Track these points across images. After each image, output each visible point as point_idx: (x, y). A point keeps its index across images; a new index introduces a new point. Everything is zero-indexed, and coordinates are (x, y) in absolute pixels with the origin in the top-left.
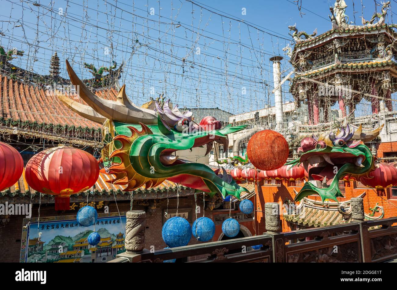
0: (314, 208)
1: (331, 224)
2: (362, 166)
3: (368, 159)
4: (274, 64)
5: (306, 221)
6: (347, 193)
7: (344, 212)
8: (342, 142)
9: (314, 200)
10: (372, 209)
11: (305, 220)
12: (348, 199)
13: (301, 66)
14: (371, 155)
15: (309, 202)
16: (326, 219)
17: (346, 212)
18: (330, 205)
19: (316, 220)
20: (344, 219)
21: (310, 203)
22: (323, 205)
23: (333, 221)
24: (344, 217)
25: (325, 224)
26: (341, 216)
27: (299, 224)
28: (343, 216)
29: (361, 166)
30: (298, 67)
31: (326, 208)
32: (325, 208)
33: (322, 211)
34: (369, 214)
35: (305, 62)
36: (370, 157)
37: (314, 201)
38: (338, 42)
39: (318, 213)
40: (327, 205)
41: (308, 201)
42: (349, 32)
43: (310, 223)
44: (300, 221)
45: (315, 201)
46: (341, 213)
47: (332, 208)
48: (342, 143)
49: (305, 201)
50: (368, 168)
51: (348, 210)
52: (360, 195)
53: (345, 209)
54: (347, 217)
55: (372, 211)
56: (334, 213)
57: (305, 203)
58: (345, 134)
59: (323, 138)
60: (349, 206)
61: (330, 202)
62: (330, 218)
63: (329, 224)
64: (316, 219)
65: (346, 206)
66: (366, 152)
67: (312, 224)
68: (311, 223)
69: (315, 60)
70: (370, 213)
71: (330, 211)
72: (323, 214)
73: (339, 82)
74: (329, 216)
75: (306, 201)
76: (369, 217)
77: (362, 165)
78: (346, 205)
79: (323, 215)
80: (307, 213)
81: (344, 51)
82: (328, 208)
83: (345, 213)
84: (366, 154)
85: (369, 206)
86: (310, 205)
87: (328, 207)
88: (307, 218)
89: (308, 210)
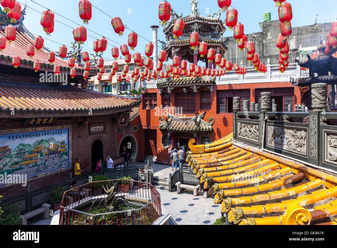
11: (174, 127)
19: (180, 127)
25: (186, 128)
27: (170, 130)
31: (184, 120)
33: (182, 122)
37: (178, 117)
39: (180, 123)
41: (174, 117)
43: (177, 129)
44: (171, 128)
46: (195, 122)
47: (188, 120)
52: (203, 112)
54: (197, 124)
55: (209, 120)
61: (187, 117)
70: (207, 121)
76: (207, 123)
83: (197, 121)
86: (175, 119)
89: (175, 122)
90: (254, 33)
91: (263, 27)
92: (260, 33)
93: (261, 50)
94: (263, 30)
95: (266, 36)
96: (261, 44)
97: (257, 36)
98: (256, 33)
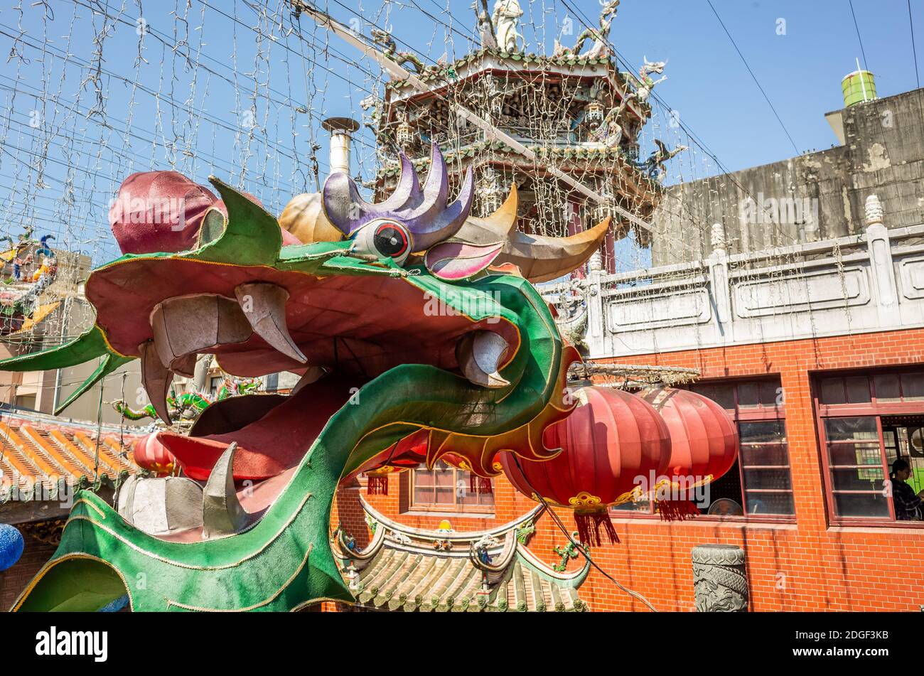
0: (410, 552)
1: (450, 602)
2: (495, 379)
3: (538, 352)
4: (335, 138)
5: (382, 594)
6: (500, 503)
7: (487, 564)
8: (397, 233)
9: (412, 526)
10: (561, 551)
11: (380, 591)
12: (500, 522)
13: (401, 144)
14: (550, 329)
15: (398, 534)
16: (438, 586)
17: (493, 563)
18: (453, 543)
19: (410, 591)
20: (485, 586)
21: (401, 537)
22: (435, 541)
23: (458, 591)
24: (485, 580)
25: (434, 602)
26: (478, 574)
27: (363, 606)
28: (484, 575)
29: (491, 382)
30: (390, 145)
31: (442, 551)
32: (439, 551)
33: (431, 559)
34: (554, 564)
35: (410, 132)
36: (547, 340)
37: (412, 530)
38: (495, 83)
39: (418, 567)
40: (446, 542)
41: (395, 531)
42: (522, 61)
43: (394, 600)
44: (367, 595)
45: (414, 532)
46: (478, 567)
47: (457, 549)
48: (394, 240)
49: (387, 530)
50: (533, 402)
51: (498, 555)
52: (532, 508)
53: (489, 553)
54: (496, 577)
55: (561, 555)
56: (463, 565)
57: (387, 536)
58: (417, 195)
59: (293, 215)
60: (501, 544)
61: (455, 534)
62: (451, 581)
63: (444, 603)
64: (412, 588)
65: (496, 543)
66: (525, 310)
67: (399, 604)
68: (397, 601)
69: (437, 133)
70: (555, 562)
71: (454, 561)
72: (434, 570)
73: (493, 191)
74: (448, 574)
75: (390, 531)
76: (552, 573)
77: (496, 375)
78: (495, 539)
79: (432, 573)
80: (391, 567)
81: (509, 115)
82: (447, 549)
83: (490, 565)
84: (529, 320)
85: (554, 543)
86: (399, 543)
87: (447, 547)
88: (388, 583)
89: (394, 560)
90: (811, 155)
91: (846, 125)
92: (835, 151)
93: (848, 215)
94: (847, 138)
95: (864, 158)
96: (844, 194)
97: (823, 163)
98: (819, 154)
